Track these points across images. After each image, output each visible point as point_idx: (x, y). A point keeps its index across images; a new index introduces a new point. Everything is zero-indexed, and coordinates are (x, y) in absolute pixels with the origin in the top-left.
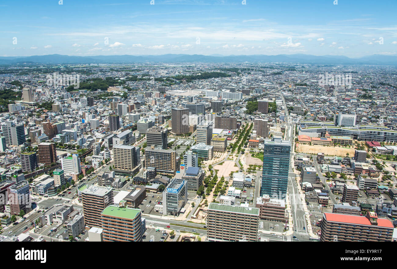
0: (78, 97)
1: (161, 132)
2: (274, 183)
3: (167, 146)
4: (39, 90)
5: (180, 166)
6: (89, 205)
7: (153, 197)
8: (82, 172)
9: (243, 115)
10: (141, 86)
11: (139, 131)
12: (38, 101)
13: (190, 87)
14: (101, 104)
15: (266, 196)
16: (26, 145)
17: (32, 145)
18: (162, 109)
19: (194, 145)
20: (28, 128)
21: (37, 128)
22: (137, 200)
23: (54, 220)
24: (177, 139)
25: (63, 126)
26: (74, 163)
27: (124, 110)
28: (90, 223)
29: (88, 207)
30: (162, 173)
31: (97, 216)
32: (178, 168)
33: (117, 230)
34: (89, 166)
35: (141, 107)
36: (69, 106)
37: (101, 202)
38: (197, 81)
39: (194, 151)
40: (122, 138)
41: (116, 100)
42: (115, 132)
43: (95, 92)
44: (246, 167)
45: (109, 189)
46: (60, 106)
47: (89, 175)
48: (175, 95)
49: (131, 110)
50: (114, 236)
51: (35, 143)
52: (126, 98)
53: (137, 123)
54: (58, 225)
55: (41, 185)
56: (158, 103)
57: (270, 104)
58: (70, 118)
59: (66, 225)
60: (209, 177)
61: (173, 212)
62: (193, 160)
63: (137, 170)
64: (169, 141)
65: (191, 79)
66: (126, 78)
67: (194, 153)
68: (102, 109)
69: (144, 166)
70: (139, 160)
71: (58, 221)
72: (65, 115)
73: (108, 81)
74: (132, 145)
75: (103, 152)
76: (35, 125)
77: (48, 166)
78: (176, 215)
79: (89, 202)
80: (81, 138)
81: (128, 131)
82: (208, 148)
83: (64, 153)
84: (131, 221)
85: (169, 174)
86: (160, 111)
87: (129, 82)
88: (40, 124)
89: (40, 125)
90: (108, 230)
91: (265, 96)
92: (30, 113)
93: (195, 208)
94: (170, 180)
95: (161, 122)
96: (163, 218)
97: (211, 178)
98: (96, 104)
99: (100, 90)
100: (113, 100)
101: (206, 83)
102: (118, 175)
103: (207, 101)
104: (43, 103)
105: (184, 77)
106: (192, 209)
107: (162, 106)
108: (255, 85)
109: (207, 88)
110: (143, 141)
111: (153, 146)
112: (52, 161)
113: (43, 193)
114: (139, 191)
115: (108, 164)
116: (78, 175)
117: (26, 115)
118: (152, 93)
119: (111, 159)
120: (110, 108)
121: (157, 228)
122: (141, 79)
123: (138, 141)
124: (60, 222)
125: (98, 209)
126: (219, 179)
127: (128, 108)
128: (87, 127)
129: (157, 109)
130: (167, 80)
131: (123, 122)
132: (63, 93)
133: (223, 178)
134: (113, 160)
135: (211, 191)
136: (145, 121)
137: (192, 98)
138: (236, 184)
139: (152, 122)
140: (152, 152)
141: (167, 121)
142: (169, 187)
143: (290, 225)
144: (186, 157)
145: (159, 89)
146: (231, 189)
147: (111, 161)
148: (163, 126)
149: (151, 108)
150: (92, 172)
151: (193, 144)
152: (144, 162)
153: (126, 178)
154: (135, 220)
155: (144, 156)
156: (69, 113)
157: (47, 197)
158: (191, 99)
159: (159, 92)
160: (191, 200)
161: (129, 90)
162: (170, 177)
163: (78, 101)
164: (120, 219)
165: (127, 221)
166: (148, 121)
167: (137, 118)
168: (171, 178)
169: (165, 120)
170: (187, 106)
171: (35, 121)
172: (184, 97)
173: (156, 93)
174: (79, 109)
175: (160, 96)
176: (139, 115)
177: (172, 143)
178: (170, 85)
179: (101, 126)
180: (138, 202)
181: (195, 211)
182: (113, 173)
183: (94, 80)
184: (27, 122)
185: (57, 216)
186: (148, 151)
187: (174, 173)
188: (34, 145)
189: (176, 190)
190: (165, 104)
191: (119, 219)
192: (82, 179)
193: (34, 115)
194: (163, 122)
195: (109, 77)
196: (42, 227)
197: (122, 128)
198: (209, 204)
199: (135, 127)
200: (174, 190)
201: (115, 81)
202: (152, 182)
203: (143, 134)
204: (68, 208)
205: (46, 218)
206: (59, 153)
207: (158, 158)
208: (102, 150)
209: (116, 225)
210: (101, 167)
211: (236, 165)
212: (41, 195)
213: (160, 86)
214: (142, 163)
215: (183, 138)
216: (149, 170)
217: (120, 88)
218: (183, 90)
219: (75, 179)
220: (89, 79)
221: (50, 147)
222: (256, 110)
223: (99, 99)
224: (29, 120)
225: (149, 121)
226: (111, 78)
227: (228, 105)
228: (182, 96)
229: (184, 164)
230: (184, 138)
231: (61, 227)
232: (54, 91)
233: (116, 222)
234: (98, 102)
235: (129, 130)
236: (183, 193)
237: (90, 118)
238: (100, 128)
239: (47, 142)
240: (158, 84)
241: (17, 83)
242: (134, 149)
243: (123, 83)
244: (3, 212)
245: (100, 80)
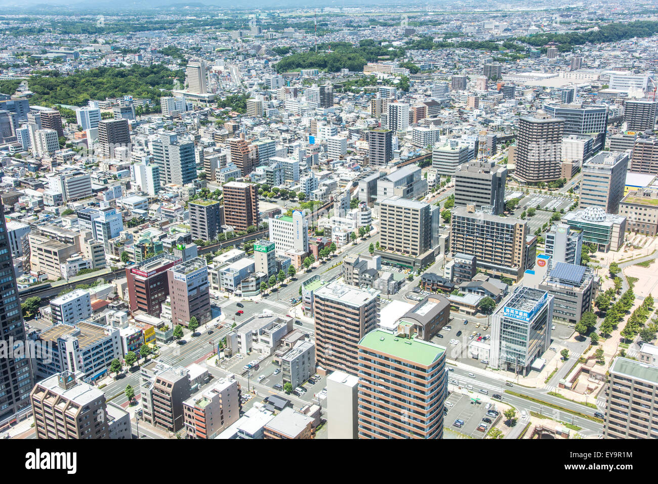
0: (300, 86)
1: (492, 173)
3: (505, 208)
4: (218, 66)
5: (537, 259)
6: (327, 322)
7: (466, 322)
8: (311, 252)
10: (441, 63)
11: (436, 169)
12: (217, 93)
13: (566, 63)
14: (350, 104)
16: (199, 186)
17: (208, 185)
18: (492, 119)
19: (570, 210)
20: (200, 148)
21: (219, 151)
22: (429, 325)
23: (254, 345)
24: (527, 193)
25: (269, 150)
26: (295, 230)
27: (403, 118)
28: (328, 362)
29: (325, 327)
30: (489, 271)
31: (342, 348)
32: (528, 263)
33: (390, 385)
34: (325, 240)
35: (442, 111)
36: (281, 106)
37: (354, 319)
38: (586, 48)
39: (573, 226)
40: (397, 183)
41: (385, 93)
42: (384, 167)
43: (336, 74)
45: (372, 294)
46: (263, 104)
47: (325, 259)
48: (526, 84)
49: (419, 118)
50: (382, 396)
51: (215, 182)
52: (406, 90)
53: (433, 150)
54: (262, 357)
55: (228, 270)
56: (481, 104)
58: (284, 131)
59: (280, 359)
60: (610, 293)
61: (514, 366)
62: (569, 247)
63: (430, 259)
64: (508, 198)
66: (407, 43)
67: (572, 231)
68: (353, 115)
69: (447, 251)
70: (435, 235)
71: (263, 347)
72: (273, 126)
73: (365, 50)
74: (419, 199)
75: (355, 211)
76: (213, 144)
77: (241, 232)
78: (520, 373)
79: (327, 317)
80: (308, 178)
81: (412, 168)
82: (611, 221)
83: (272, 206)
84: (424, 370)
85: (505, 275)
86: (486, 123)
87: (413, 52)
88: (223, 142)
89: (223, 145)
90: (370, 382)
92: (203, 117)
93: (569, 364)
94: (507, 288)
95: (490, 150)
96: (488, 373)
97: (616, 296)
98: (338, 103)
99: (346, 71)
100: (378, 95)
101: (613, 53)
102: (387, 264)
103: (613, 102)
104: (227, 97)
105: (551, 38)
106: (561, 364)
107: (493, 111)
109: (613, 66)
110: (445, 193)
111: (471, 206)
112: (250, 224)
113: (232, 288)
114: (434, 305)
115: (365, 239)
116: (302, 257)
117: (196, 121)
118: (469, 79)
119: (372, 229)
120: (370, 113)
121: (474, 396)
122: (442, 45)
123: (433, 191)
124: (267, 351)
125: (347, 334)
126: (638, 302)
127: (411, 114)
128: (320, 154)
129: (480, 119)
130: (508, 46)
131: (399, 147)
132: (267, 76)
133: (649, 301)
134: (376, 229)
135: (615, 327)
136: (452, 145)
137: (571, 93)
139: (467, 148)
140: (468, 219)
141: (503, 148)
142: (508, 305)
144: (553, 238)
145: (487, 71)
147: (371, 233)
148: (495, 159)
149: (465, 116)
150: (331, 254)
151: (567, 208)
152: (447, 240)
153: (405, 273)
154: (433, 368)
155: (447, 226)
156: (281, 122)
157: (240, 295)
158: (569, 96)
159: (485, 78)
160: (559, 343)
161: (414, 71)
162: (509, 282)
163: (300, 94)
164: (400, 363)
165: (414, 367)
166: (459, 147)
167: (431, 138)
168: (511, 285)
169: (499, 146)
170: (559, 113)
171: (214, 136)
172: (548, 91)
173: (478, 82)
174: (302, 113)
175: (487, 87)
176: (437, 132)
177: (516, 201)
178: (515, 58)
179: (349, 153)
181: (570, 371)
182: (378, 259)
183: (334, 46)
184: (198, 138)
185: (260, 337)
186: (459, 217)
187: (519, 275)
188: (213, 187)
189: (526, 315)
190: (501, 107)
191: (396, 361)
192: (310, 267)
193: (211, 122)
194: (494, 152)
195: (367, 41)
196: (231, 356)
197: (396, 159)
198: (607, 360)
199: (426, 158)
200: (521, 314)
201: (380, 49)
202: (464, 289)
203: (444, 175)
204: (283, 325)
205: (239, 340)
206: (264, 207)
207: (483, 234)
208: (353, 206)
209: (388, 373)
210: (351, 244)
212: (228, 290)
213: (489, 61)
214: (442, 243)
215: (543, 190)
216: (459, 260)
217: (393, 65)
218: (546, 71)
219: (296, 263)
220: (323, 44)
221: (247, 193)
223: (345, 91)
224: (201, 132)
225: (462, 146)
226: (371, 43)
228: (544, 88)
229: (544, 254)
230: (546, 193)
231: (268, 362)
232: (249, 71)
233: (388, 366)
234: (343, 98)
235: (412, 166)
236: (541, 322)
237: (326, 133)
238: (349, 158)
239: (238, 181)
240: (484, 58)
241: (172, 51)
242: (427, 208)
243: (398, 54)
244: (158, 316)
245: (346, 46)
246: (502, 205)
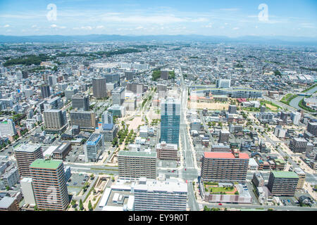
0: (14, 71)
1: (84, 97)
2: (170, 134)
3: (88, 108)
5: (99, 123)
7: (78, 148)
8: (17, 133)
9: (150, 82)
10: (69, 61)
11: (66, 97)
13: (109, 60)
14: (35, 77)
15: (163, 142)
18: (86, 79)
24: (97, 102)
26: (9, 126)
27: (54, 80)
28: (24, 174)
30: (85, 130)
32: (97, 126)
33: (44, 178)
34: (23, 128)
35: (69, 77)
36: (6, 79)
37: (31, 157)
38: (115, 56)
39: (110, 111)
40: (51, 104)
41: (48, 72)
42: (46, 98)
43: (29, 66)
44: (150, 121)
45: (38, 146)
47: (24, 135)
48: (97, 67)
49: (60, 80)
50: (42, 183)
52: (56, 70)
53: (65, 91)
56: (82, 74)
57: (170, 73)
58: (7, 88)
59: (3, 178)
60: (122, 130)
61: (93, 160)
62: (109, 118)
63: (65, 129)
64: (91, 104)
65: (110, 54)
66: (57, 55)
67: (109, 113)
68: (36, 81)
69: (70, 125)
70: (66, 120)
72: (2, 87)
73: (40, 57)
74: (60, 109)
75: (36, 116)
78: (95, 161)
79: (21, 158)
80: (16, 105)
81: (57, 98)
82: (121, 108)
83: (1, 118)
84: (55, 170)
85: (90, 130)
86: (84, 80)
87: (59, 57)
90: (36, 179)
91: (166, 66)
93: (110, 155)
94: (91, 134)
95: (85, 89)
96: (85, 164)
97: (124, 131)
98: (30, 77)
99: (34, 65)
100: (45, 73)
101: (122, 57)
102: (48, 133)
103: (122, 72)
105: (104, 53)
106: (108, 156)
107: (86, 76)
108: (159, 58)
109: (122, 61)
110: (70, 105)
111: (76, 109)
114: (65, 145)
115: (40, 126)
116: (14, 136)
118: (78, 66)
119: (43, 121)
120: (42, 79)
121: (80, 173)
122: (69, 55)
123: (66, 105)
126: (129, 132)
127: (57, 79)
128: (22, 96)
129: (82, 79)
130: (91, 55)
131: (53, 91)
133: (132, 131)
135: (123, 141)
136: (71, 88)
137: (110, 69)
138: (142, 135)
139: (77, 89)
140: (75, 114)
142: (89, 141)
143: (182, 162)
144: (104, 116)
145: (84, 63)
146: (138, 138)
147: (42, 123)
148: (86, 93)
149: (77, 78)
150: (26, 133)
151: (110, 105)
152: (70, 122)
153: (56, 135)
154: (58, 169)
156: (6, 85)
158: (109, 71)
159: (83, 65)
160: (107, 149)
161: (59, 64)
162: (91, 132)
163: (14, 74)
164: (46, 170)
165: (51, 170)
167: (64, 87)
169: (88, 88)
170: (106, 76)
172: (104, 69)
173: (81, 66)
174: (15, 81)
175: (84, 69)
176: (67, 84)
177: (93, 105)
178: (93, 59)
179: (34, 94)
180: (65, 154)
181: (111, 157)
182: (45, 132)
183: (29, 56)
186: (72, 113)
187: (94, 129)
189: (94, 143)
190: (89, 75)
192: (18, 139)
197: (52, 95)
199: (63, 94)
200: (92, 143)
201: (47, 57)
202: (76, 137)
203: (70, 99)
204: (5, 164)
207: (81, 118)
208: (35, 114)
209: (43, 174)
210: (34, 128)
211: (143, 120)
214: (68, 123)
216: (74, 128)
217: (51, 62)
218: (103, 63)
219: (11, 139)
220: (24, 55)
222: (159, 77)
223: (33, 72)
225: (74, 88)
226: (43, 55)
227: (138, 74)
228: (102, 68)
229: (101, 121)
230: (103, 101)
234: (32, 75)
236: (100, 144)
237: (24, 88)
238: (34, 96)
240: (84, 59)
242: (61, 112)
243: (54, 58)
245: (34, 56)
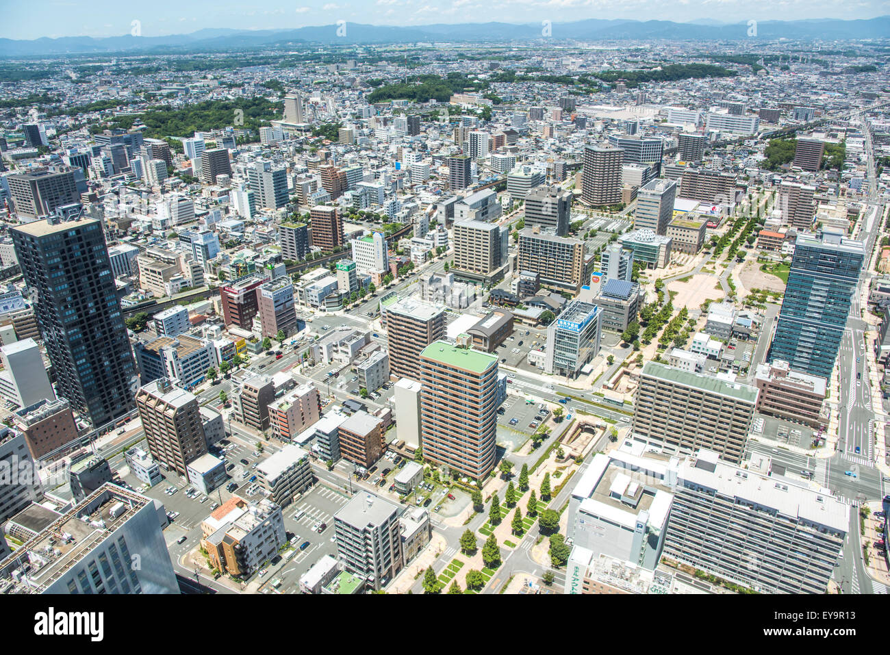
0: (391, 116)
1: (558, 197)
2: (807, 338)
3: (568, 229)
4: (316, 98)
5: (592, 276)
6: (399, 334)
7: (528, 333)
8: (390, 270)
9: (754, 172)
10: (522, 95)
11: (509, 194)
12: (313, 122)
13: (633, 98)
14: (436, 132)
15: (780, 364)
16: (290, 210)
17: (300, 209)
18: (565, 147)
19: (627, 232)
20: (293, 175)
21: (311, 177)
22: (493, 336)
23: (335, 355)
24: (591, 216)
25: (357, 175)
26: (376, 250)
27: (483, 145)
28: (400, 370)
29: (397, 339)
30: (551, 287)
31: (413, 358)
32: (586, 280)
33: (448, 390)
34: (404, 259)
35: (520, 140)
36: (372, 134)
37: (423, 332)
38: (651, 85)
39: (627, 246)
40: (473, 206)
41: (467, 123)
42: (460, 191)
43: (424, 104)
44: (742, 293)
45: (439, 309)
46: (354, 132)
47: (403, 277)
48: (597, 116)
49: (498, 146)
50: (442, 400)
51: (306, 206)
52: (488, 119)
53: (508, 175)
54: (342, 367)
55: (313, 287)
56: (556, 134)
57: (829, 148)
58: (372, 158)
59: (356, 368)
60: (654, 305)
61: (566, 371)
62: (622, 265)
63: (500, 276)
64: (574, 220)
65: (637, 80)
66: (491, 76)
67: (624, 251)
68: (437, 142)
69: (515, 269)
70: (505, 255)
71: (343, 357)
72: (363, 153)
73: (452, 82)
74: (493, 221)
75: (433, 232)
76: (306, 171)
77: (327, 252)
78: (571, 376)
79: (399, 330)
80: (391, 201)
81: (488, 192)
82: (659, 241)
83: (357, 228)
84: (477, 377)
85: (565, 290)
86: (559, 150)
87: (497, 84)
88: (315, 168)
89: (315, 171)
90: (431, 388)
91: (817, 127)
92: (298, 145)
93: (613, 368)
94: (566, 302)
95: (560, 175)
96: (543, 378)
97: (659, 308)
98: (425, 132)
99: (434, 102)
100: (461, 124)
101: (673, 91)
102: (461, 281)
103: (670, 134)
104: (322, 126)
105: (620, 75)
106: (606, 368)
107: (566, 140)
108: (796, 99)
109: (672, 102)
110: (518, 215)
111: (536, 227)
112: (336, 244)
113: (318, 304)
114: (499, 318)
115: (441, 258)
116: (382, 275)
117: (292, 149)
118: (546, 110)
119: (449, 248)
120: (453, 141)
121: (529, 398)
122: (523, 79)
123: (506, 214)
124: (346, 361)
125: (417, 345)
126: (675, 313)
127: (490, 142)
128: (404, 179)
129: (554, 147)
130: (582, 81)
131: (478, 172)
132: (360, 106)
133: (684, 312)
134: (452, 250)
135: (654, 335)
136: (525, 171)
137: (635, 126)
138: (713, 329)
139: (539, 174)
140: (533, 240)
141: (573, 174)
142: (562, 318)
143: (831, 437)
144: (608, 256)
145: (562, 103)
146: (700, 337)
147: (448, 252)
148: (563, 185)
149: (540, 144)
150: (410, 272)
151: (625, 230)
152: (515, 259)
153: (476, 289)
154: (486, 375)
155: (517, 246)
156: (371, 149)
157: (325, 310)
158: (633, 128)
159: (560, 109)
160: (607, 350)
161: (496, 101)
162: (568, 296)
163: (389, 123)
164: (456, 371)
165: (468, 374)
166: (531, 173)
167: (508, 165)
168: (570, 299)
169: (569, 172)
170: (622, 144)
171: (307, 163)
172: (616, 123)
173: (553, 110)
174: (390, 140)
175: (562, 118)
176: (513, 159)
177: (580, 223)
178: (588, 92)
179: (432, 178)
180: (496, 340)
181: (614, 374)
182: (451, 277)
183: (423, 78)
184: (293, 164)
185: (340, 348)
186: (525, 238)
187: (577, 289)
188: (304, 211)
189: (577, 326)
190: (573, 137)
191: (453, 369)
192: (390, 284)
193: (306, 150)
194: (564, 177)
195: (454, 74)
196: (314, 365)
197: (475, 184)
198: (645, 362)
199: (502, 183)
200: (572, 325)
201: (466, 81)
202: (527, 303)
203: (518, 199)
204: (361, 337)
205: (321, 351)
206: (349, 229)
207: (546, 254)
208: (432, 228)
209: (446, 380)
210: (428, 263)
211: (719, 287)
212: (313, 306)
213: (565, 94)
214: (510, 262)
215: (605, 214)
216: (524, 277)
217: (477, 97)
218: (615, 105)
219: (376, 281)
220: (413, 76)
221: (332, 216)
222: (788, 160)
223: (432, 120)
224: (296, 159)
225: (534, 171)
226: (458, 75)
227: (720, 145)
228: (612, 120)
229: (600, 271)
230: (607, 216)
231: (347, 371)
232: (343, 102)
233: (447, 374)
234: (429, 127)
235: (488, 190)
236: (591, 332)
237: (411, 159)
238: (431, 183)
239: (328, 205)
240: (561, 91)
241: (275, 85)
242: (496, 230)
243: (484, 85)
244: (250, 330)
245: (437, 78)
246: (567, 227)
